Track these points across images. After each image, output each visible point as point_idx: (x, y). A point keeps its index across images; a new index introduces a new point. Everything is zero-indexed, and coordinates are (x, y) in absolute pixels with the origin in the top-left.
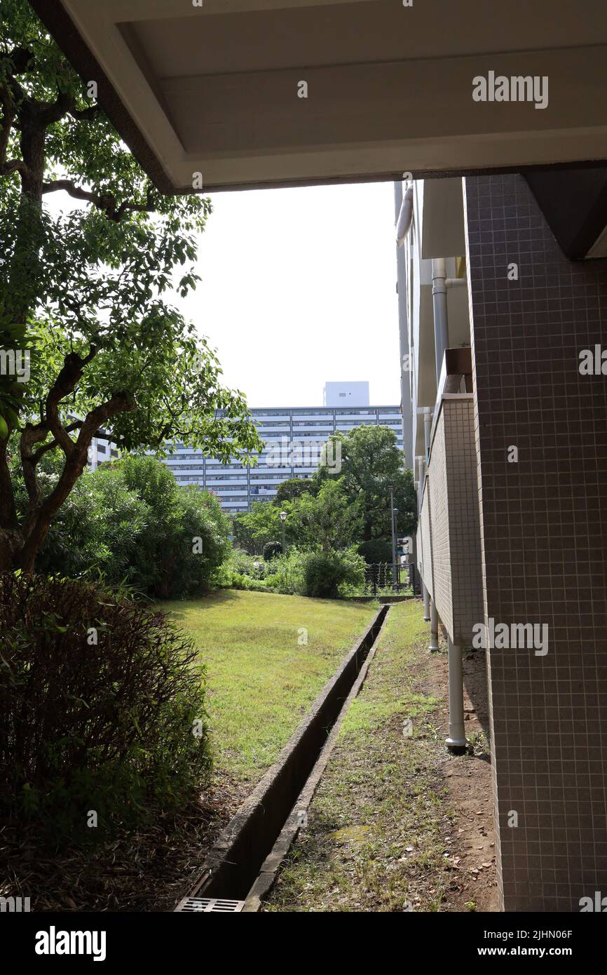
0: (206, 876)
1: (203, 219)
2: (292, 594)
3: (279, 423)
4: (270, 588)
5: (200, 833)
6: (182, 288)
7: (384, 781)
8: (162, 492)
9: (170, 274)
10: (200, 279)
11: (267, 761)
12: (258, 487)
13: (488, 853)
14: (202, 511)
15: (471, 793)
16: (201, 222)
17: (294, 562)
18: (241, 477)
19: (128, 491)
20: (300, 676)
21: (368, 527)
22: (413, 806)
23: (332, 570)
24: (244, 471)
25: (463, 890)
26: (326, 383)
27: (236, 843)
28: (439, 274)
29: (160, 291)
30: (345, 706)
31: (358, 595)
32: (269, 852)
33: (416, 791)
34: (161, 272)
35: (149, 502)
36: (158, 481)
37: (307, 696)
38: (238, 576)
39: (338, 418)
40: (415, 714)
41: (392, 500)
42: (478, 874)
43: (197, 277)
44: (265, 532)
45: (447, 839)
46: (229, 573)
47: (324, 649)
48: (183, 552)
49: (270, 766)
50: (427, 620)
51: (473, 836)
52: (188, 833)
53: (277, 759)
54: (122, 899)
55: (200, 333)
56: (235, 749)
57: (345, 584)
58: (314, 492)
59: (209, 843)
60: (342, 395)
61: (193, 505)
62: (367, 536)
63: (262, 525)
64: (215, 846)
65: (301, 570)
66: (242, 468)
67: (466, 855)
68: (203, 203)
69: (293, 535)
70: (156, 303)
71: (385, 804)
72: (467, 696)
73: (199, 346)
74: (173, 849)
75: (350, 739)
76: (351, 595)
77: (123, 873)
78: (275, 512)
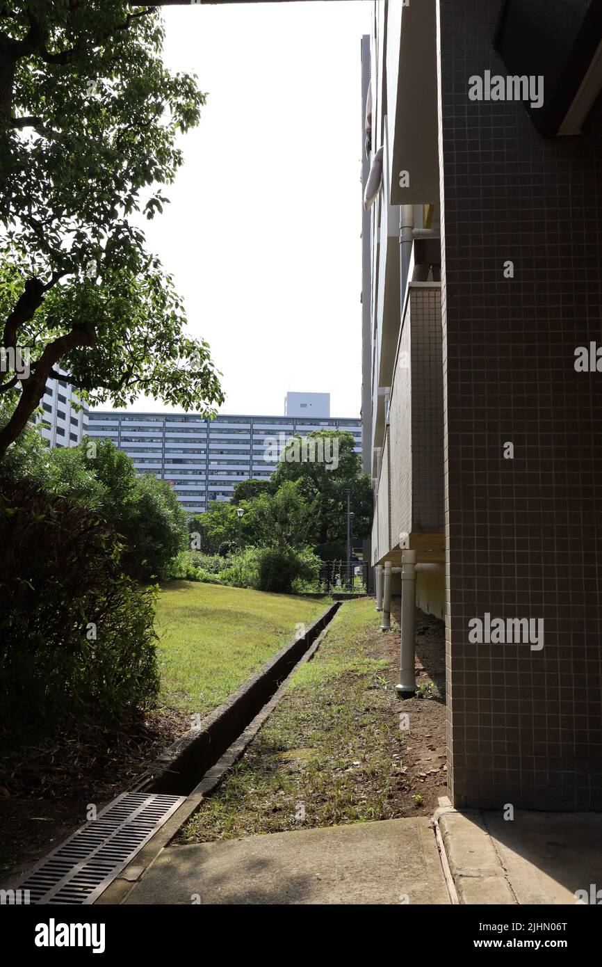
0: (148, 780)
1: (173, 172)
2: (245, 587)
3: (239, 431)
4: (225, 581)
5: (143, 749)
6: (149, 210)
7: (333, 717)
8: (118, 475)
9: (137, 195)
10: (168, 201)
11: (215, 701)
12: (215, 494)
13: (436, 762)
14: (160, 499)
15: (420, 723)
16: (171, 174)
17: (248, 558)
18: (199, 483)
19: (85, 470)
20: (251, 645)
21: (324, 529)
22: (362, 733)
23: (287, 565)
24: (203, 477)
25: (410, 790)
26: (288, 393)
27: (179, 757)
28: (407, 223)
29: (126, 212)
30: (295, 668)
31: (311, 592)
32: (215, 764)
33: (365, 722)
34: (129, 193)
35: (106, 483)
36: (115, 464)
37: (258, 661)
38: (192, 569)
39: (299, 428)
40: (366, 672)
41: (349, 505)
42: (426, 777)
43: (163, 200)
44: (221, 530)
45: (394, 755)
46: (183, 565)
47: (276, 629)
48: (138, 538)
49: (218, 706)
50: (379, 610)
51: (421, 752)
52: (131, 749)
53: (225, 702)
54: (59, 792)
55: (165, 269)
56: (183, 692)
57: (299, 579)
58: (273, 492)
59: (153, 758)
60: (304, 405)
61: (150, 491)
62: (322, 540)
63: (219, 524)
64: (158, 758)
65: (255, 565)
66: (200, 474)
67: (414, 765)
68: (174, 154)
69: (249, 533)
70: (121, 223)
71: (333, 733)
72: (418, 660)
73: (163, 283)
74: (115, 760)
75: (299, 689)
76: (305, 591)
77: (61, 773)
78: (232, 511)
